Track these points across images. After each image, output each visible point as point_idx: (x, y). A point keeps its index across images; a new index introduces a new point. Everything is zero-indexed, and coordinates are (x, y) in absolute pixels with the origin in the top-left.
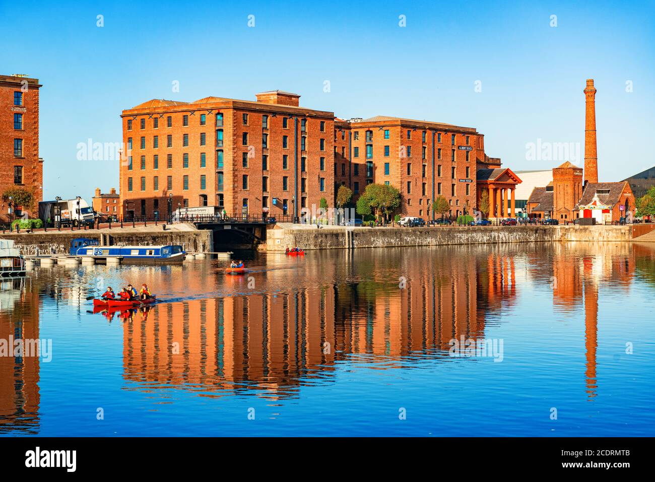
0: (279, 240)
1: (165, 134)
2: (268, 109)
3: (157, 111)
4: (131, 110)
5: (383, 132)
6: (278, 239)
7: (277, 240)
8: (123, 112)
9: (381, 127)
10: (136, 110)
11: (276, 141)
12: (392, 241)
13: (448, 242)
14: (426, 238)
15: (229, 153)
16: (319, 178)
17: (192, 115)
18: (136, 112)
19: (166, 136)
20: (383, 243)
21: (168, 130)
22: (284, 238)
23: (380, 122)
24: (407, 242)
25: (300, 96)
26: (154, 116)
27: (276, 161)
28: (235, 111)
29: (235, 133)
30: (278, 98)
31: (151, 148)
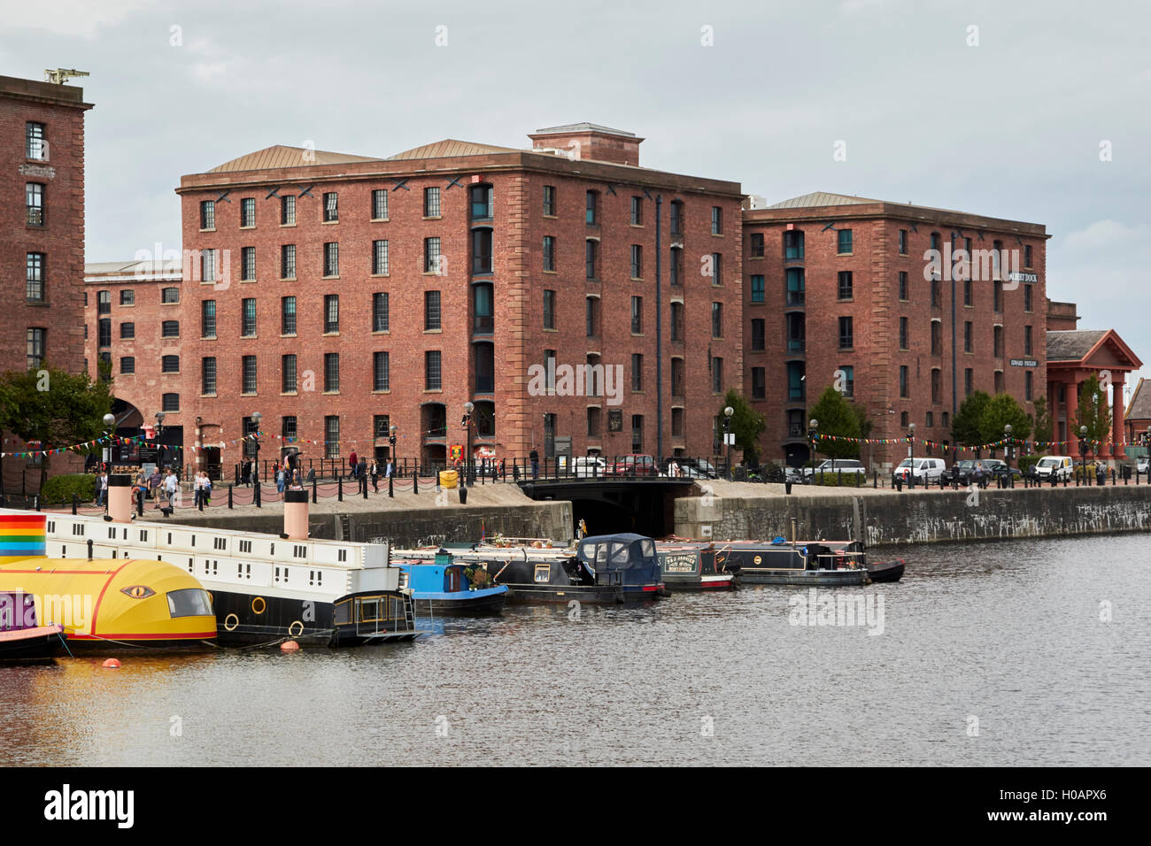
0: (709, 528)
1: (316, 240)
2: (599, 173)
3: (290, 177)
4: (209, 175)
5: (834, 236)
6: (706, 523)
7: (705, 528)
8: (184, 179)
9: (828, 222)
10: (228, 174)
11: (618, 259)
12: (950, 525)
13: (1064, 527)
14: (1020, 519)
15: (512, 292)
16: (710, 356)
17: (400, 189)
18: (226, 181)
19: (320, 246)
20: (931, 531)
21: (325, 230)
22: (721, 522)
23: (826, 207)
24: (980, 531)
25: (642, 140)
26: (281, 193)
27: (616, 314)
28: (527, 180)
29: (527, 237)
30: (593, 143)
31: (274, 278)
